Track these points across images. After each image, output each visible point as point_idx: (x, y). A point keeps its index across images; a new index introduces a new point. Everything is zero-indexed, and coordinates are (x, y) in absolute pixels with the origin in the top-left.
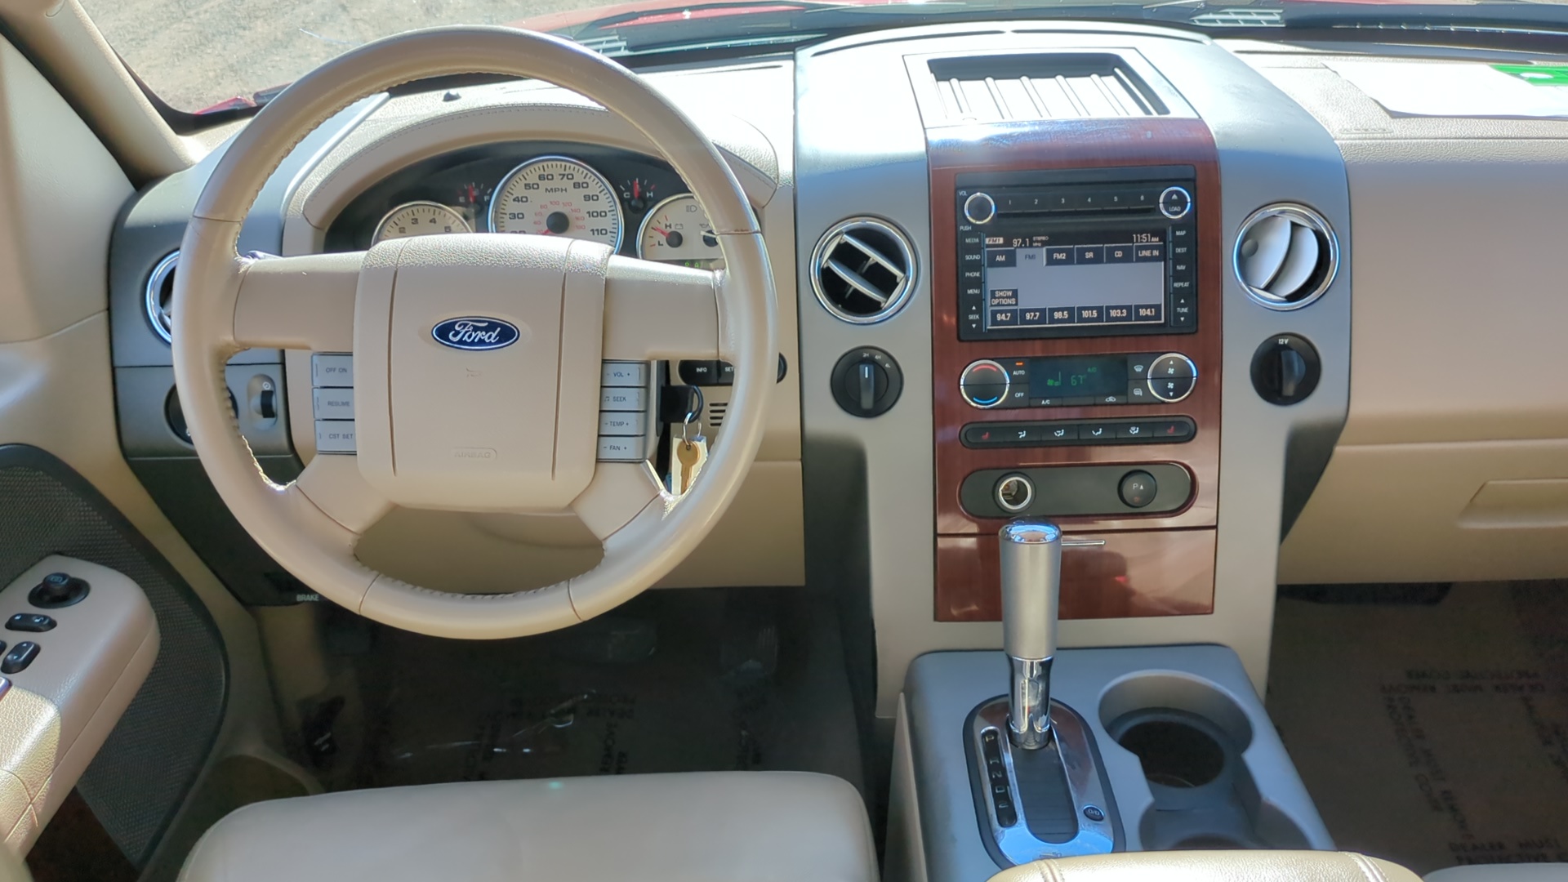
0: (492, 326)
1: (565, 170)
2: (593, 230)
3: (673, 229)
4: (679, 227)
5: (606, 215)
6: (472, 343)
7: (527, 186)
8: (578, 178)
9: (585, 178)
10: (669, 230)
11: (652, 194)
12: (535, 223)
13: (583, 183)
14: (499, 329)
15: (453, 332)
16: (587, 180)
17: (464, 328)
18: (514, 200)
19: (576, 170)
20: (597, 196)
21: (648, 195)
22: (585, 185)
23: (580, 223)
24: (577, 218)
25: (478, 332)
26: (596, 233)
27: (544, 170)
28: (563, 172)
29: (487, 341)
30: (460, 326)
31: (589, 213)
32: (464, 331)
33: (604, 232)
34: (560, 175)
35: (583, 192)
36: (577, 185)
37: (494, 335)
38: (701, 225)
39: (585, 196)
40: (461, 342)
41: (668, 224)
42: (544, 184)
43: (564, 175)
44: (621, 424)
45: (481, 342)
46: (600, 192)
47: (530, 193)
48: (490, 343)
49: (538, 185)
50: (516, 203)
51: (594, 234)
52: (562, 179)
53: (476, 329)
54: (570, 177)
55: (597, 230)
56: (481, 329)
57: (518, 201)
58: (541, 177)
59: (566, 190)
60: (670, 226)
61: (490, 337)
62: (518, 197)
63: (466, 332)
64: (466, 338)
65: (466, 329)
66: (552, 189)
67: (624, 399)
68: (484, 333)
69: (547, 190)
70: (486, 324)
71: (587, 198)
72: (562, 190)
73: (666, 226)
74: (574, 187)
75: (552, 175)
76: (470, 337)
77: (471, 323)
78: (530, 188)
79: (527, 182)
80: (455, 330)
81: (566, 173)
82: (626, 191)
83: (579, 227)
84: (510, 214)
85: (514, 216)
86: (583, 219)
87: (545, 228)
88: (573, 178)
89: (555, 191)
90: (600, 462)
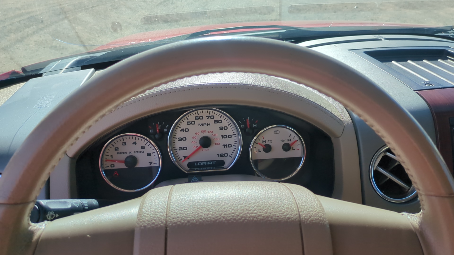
1: (210, 114)
2: (224, 145)
3: (267, 143)
4: (270, 142)
5: (231, 137)
7: (188, 123)
8: (217, 118)
9: (220, 118)
10: (264, 144)
11: (256, 125)
12: (193, 142)
16: (221, 119)
18: (181, 131)
19: (216, 113)
20: (227, 127)
21: (254, 125)
22: (220, 122)
23: (217, 142)
24: (216, 139)
26: (225, 146)
27: (198, 114)
28: (209, 115)
31: (222, 136)
33: (230, 146)
34: (207, 116)
35: (219, 125)
36: (216, 122)
38: (281, 140)
39: (220, 128)
41: (264, 141)
42: (198, 122)
43: (209, 117)
46: (228, 125)
47: (190, 127)
49: (194, 122)
51: (224, 147)
52: (208, 119)
54: (212, 117)
55: (226, 145)
57: (183, 131)
58: (196, 118)
59: (210, 124)
60: (265, 142)
62: (183, 129)
66: (202, 124)
69: (199, 124)
71: (221, 128)
72: (208, 125)
73: (263, 142)
74: (215, 123)
75: (203, 117)
78: (190, 124)
79: (188, 121)
81: (210, 115)
82: (242, 124)
83: (217, 144)
84: (178, 138)
85: (180, 139)
86: (218, 139)
87: (198, 145)
88: (214, 118)
89: (204, 125)
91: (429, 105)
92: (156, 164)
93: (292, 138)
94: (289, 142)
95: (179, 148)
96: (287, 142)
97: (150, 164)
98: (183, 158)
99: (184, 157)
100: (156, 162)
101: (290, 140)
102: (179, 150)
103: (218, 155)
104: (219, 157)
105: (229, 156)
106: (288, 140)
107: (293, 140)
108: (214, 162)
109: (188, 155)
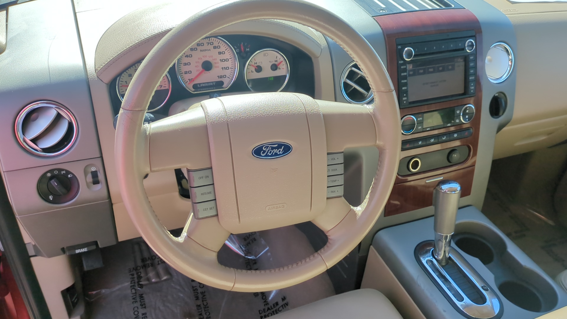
0: (280, 146)
1: (209, 40)
2: (222, 68)
3: (258, 64)
4: (261, 63)
5: (228, 61)
6: (272, 156)
8: (216, 44)
9: (218, 44)
10: (256, 65)
11: (249, 49)
12: (196, 66)
13: (218, 46)
14: (283, 147)
15: (262, 151)
16: (219, 45)
17: (267, 149)
18: (186, 57)
19: (214, 40)
20: (224, 52)
21: (247, 50)
22: (219, 47)
23: (217, 65)
24: (215, 63)
25: (274, 150)
26: (224, 69)
28: (208, 42)
29: (279, 153)
30: (265, 148)
31: (221, 60)
32: (267, 150)
33: (228, 68)
34: (207, 43)
35: (218, 50)
36: (215, 47)
37: (281, 150)
38: (270, 62)
39: (219, 52)
40: (267, 155)
41: (256, 62)
42: (199, 48)
43: (209, 43)
44: (335, 181)
45: (276, 154)
46: (226, 50)
47: (193, 53)
48: (280, 154)
49: (197, 48)
50: (187, 58)
51: (223, 70)
52: (208, 45)
53: (273, 148)
54: (212, 44)
55: (225, 68)
56: (275, 148)
57: (188, 57)
58: (198, 45)
59: (210, 50)
60: (257, 63)
61: (279, 151)
62: (187, 55)
63: (269, 150)
64: (269, 153)
65: (268, 149)
66: (203, 50)
67: (336, 169)
68: (277, 150)
69: (201, 50)
70: (277, 145)
71: (220, 53)
72: (208, 50)
73: (255, 63)
74: (214, 48)
75: (203, 44)
76: (270, 153)
77: (270, 146)
78: (193, 50)
79: (192, 48)
80: (263, 150)
81: (210, 42)
82: (237, 49)
83: (216, 67)
84: (184, 63)
85: (186, 64)
86: (218, 63)
87: (201, 69)
88: (213, 44)
89: (205, 51)
90: (327, 199)
91: (382, 29)
92: (166, 87)
93: (278, 59)
94: (276, 63)
95: (185, 72)
96: (274, 63)
97: (161, 88)
98: (189, 81)
99: (189, 79)
100: (165, 86)
101: (277, 61)
102: (185, 73)
103: (218, 76)
104: (219, 78)
105: (228, 77)
106: (275, 61)
107: (279, 61)
108: (214, 83)
109: (193, 77)
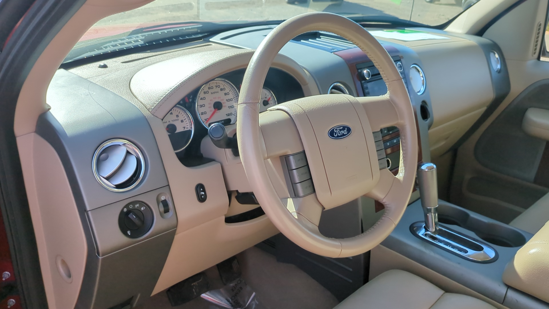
0: (344, 128)
1: (217, 84)
2: (229, 107)
5: (232, 100)
6: (341, 136)
7: (205, 93)
9: (224, 86)
12: (209, 107)
13: (223, 88)
14: (346, 128)
15: (335, 133)
16: (225, 87)
17: (337, 131)
18: (201, 99)
19: (221, 83)
20: (229, 93)
24: (223, 103)
25: (341, 131)
26: (230, 107)
27: (210, 85)
29: (345, 134)
30: (335, 130)
31: (227, 100)
32: (337, 132)
33: (232, 107)
34: (215, 86)
35: (224, 92)
36: (221, 90)
40: (338, 136)
42: (211, 91)
43: (216, 86)
44: (381, 154)
45: (344, 135)
46: (229, 91)
47: (206, 95)
48: (346, 135)
49: (208, 91)
50: (201, 100)
51: (229, 108)
52: (216, 88)
53: (340, 130)
55: (230, 106)
57: (202, 100)
58: (209, 88)
59: (218, 92)
61: (345, 132)
62: (202, 98)
63: (338, 132)
64: (339, 134)
66: (213, 92)
67: (380, 145)
68: (343, 131)
69: (211, 93)
70: (342, 128)
71: (226, 94)
72: (217, 92)
75: (213, 87)
77: (338, 128)
78: (206, 93)
79: (204, 91)
83: (224, 106)
84: (200, 105)
85: (201, 106)
86: (225, 103)
87: (213, 109)
88: (220, 87)
89: (215, 93)
90: (380, 170)
92: (188, 128)
93: (267, 96)
94: (266, 99)
95: (201, 113)
96: (264, 99)
97: (184, 129)
98: (205, 121)
99: (205, 119)
100: (187, 127)
101: (266, 98)
102: (202, 114)
103: (226, 114)
104: (227, 116)
105: (234, 115)
106: (265, 98)
107: (268, 98)
108: (223, 122)
109: (208, 117)
